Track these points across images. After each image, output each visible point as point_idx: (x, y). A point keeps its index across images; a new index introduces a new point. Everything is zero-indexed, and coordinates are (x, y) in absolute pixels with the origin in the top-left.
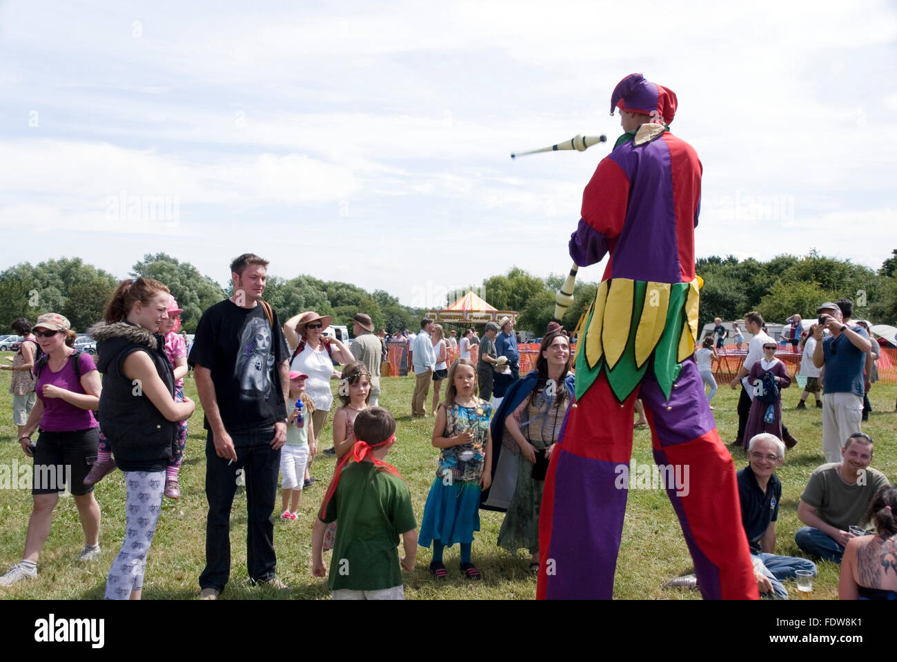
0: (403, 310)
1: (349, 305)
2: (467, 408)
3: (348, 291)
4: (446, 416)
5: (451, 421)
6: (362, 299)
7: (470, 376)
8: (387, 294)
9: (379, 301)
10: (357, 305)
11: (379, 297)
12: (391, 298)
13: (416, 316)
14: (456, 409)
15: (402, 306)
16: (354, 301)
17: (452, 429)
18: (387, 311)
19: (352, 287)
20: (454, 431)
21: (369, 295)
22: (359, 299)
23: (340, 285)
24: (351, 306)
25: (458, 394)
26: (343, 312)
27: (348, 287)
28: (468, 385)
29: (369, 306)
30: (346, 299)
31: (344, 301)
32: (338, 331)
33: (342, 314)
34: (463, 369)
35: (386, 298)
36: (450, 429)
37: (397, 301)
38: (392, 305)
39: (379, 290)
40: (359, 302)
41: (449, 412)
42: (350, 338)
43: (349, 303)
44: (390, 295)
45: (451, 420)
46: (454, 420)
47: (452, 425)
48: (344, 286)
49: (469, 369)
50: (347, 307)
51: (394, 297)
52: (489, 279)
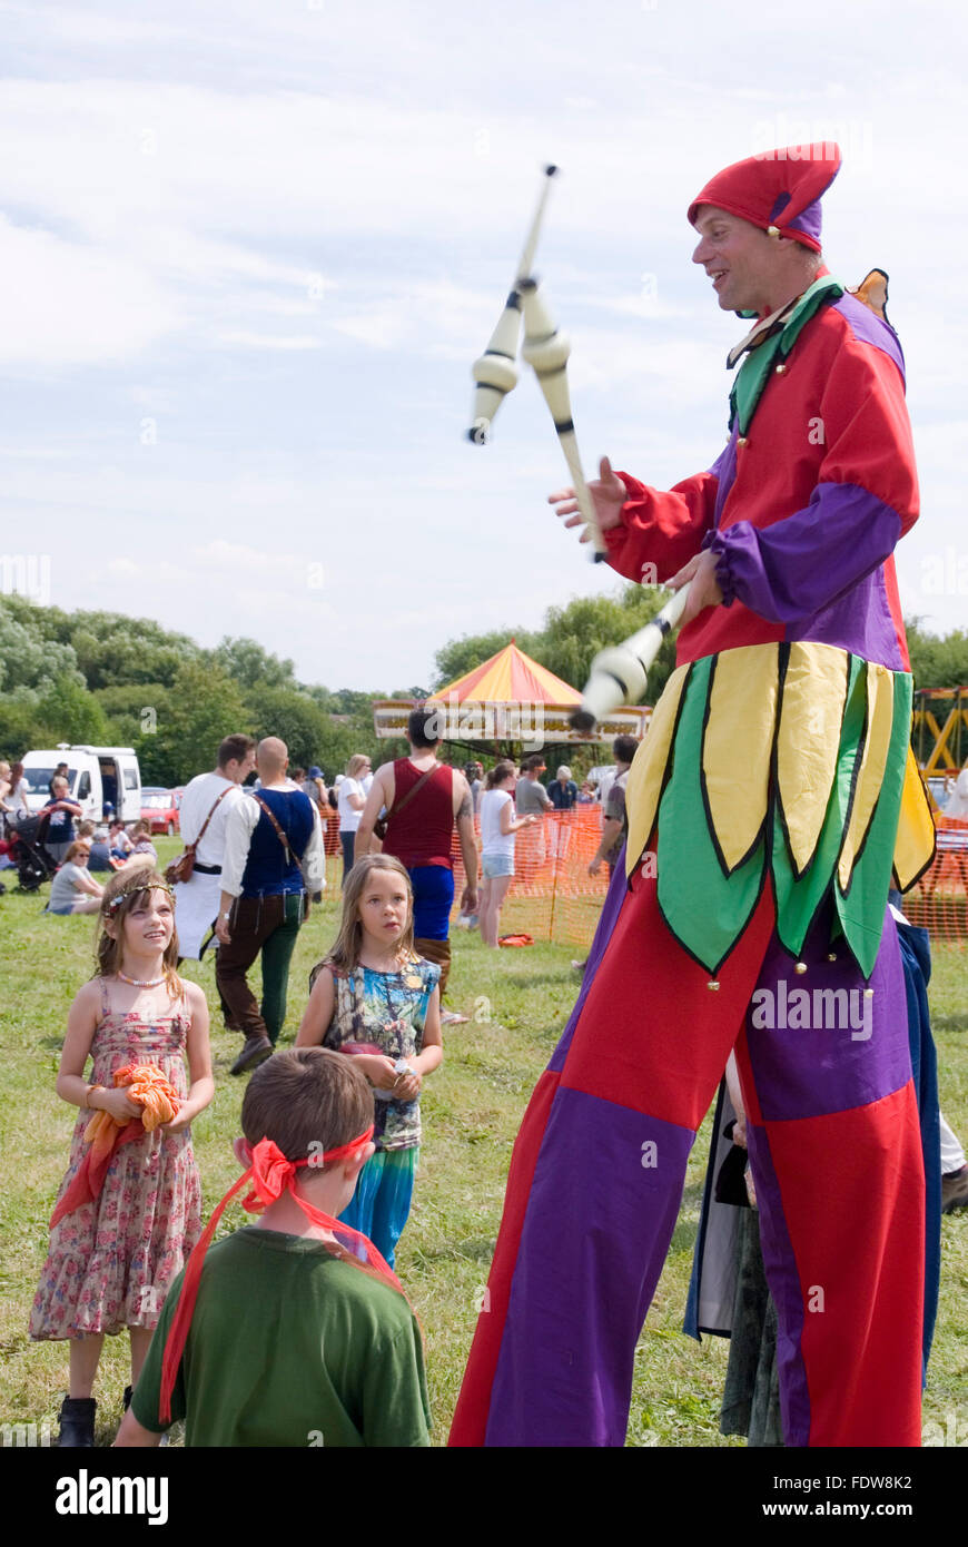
0: (307, 697)
1: (143, 683)
2: (384, 974)
3: (141, 640)
4: (336, 995)
5: (348, 1006)
6: (184, 667)
7: (398, 898)
8: (258, 652)
9: (234, 673)
10: (168, 683)
11: (233, 661)
12: (270, 662)
13: (344, 719)
14: (358, 978)
15: (302, 688)
16: (158, 671)
17: (349, 1025)
18: (259, 704)
19: (150, 628)
20: (354, 1031)
21: (205, 654)
22: (174, 667)
23: (113, 621)
24: (147, 687)
25: (368, 941)
26: (125, 705)
27: (137, 629)
28: (394, 919)
29: (203, 688)
30: (134, 664)
31: (125, 669)
32: (106, 762)
33: (120, 711)
34: (382, 883)
35: (255, 663)
36: (345, 1025)
37: (289, 672)
38: (273, 683)
39: (235, 638)
40: (174, 676)
41: (343, 985)
42: (144, 784)
43: (142, 678)
44: (268, 654)
45: (346, 1003)
46: (356, 1004)
47: (350, 1016)
48: (121, 624)
49: (394, 880)
50: (138, 688)
51: (281, 658)
52: (565, 609)
